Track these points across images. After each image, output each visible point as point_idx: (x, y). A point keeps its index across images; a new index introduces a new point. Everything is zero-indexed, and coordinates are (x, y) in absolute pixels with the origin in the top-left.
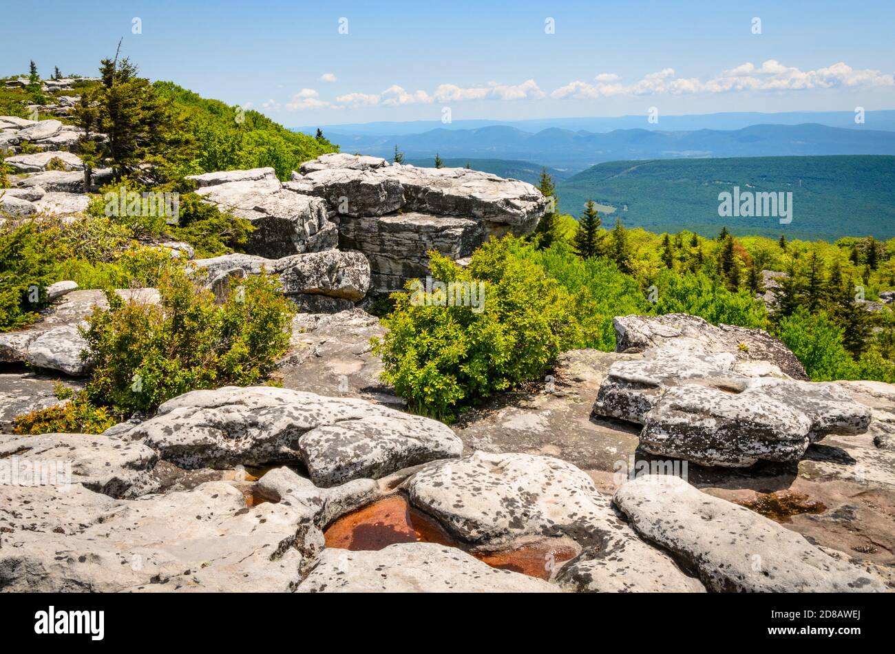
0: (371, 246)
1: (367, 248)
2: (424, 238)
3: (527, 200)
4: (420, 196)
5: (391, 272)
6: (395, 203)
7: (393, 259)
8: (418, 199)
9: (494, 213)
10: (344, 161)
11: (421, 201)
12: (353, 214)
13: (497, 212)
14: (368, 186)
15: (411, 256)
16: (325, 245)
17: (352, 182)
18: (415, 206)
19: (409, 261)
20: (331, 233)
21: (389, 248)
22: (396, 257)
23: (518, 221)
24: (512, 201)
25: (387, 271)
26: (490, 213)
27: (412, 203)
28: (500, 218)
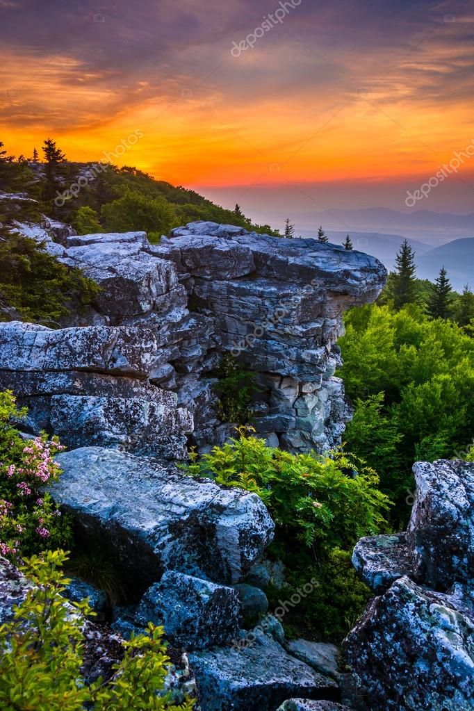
0: (221, 307)
1: (217, 309)
2: (267, 303)
3: (368, 272)
4: (268, 263)
5: (237, 332)
6: (244, 268)
7: (239, 320)
8: (268, 265)
9: (334, 283)
11: (270, 268)
12: (206, 277)
13: (337, 282)
14: (219, 252)
15: (255, 319)
16: (175, 304)
17: (205, 247)
18: (264, 273)
19: (253, 323)
20: (180, 295)
21: (236, 310)
22: (241, 319)
23: (357, 291)
24: (353, 272)
25: (234, 330)
26: (331, 283)
27: (262, 269)
28: (339, 288)
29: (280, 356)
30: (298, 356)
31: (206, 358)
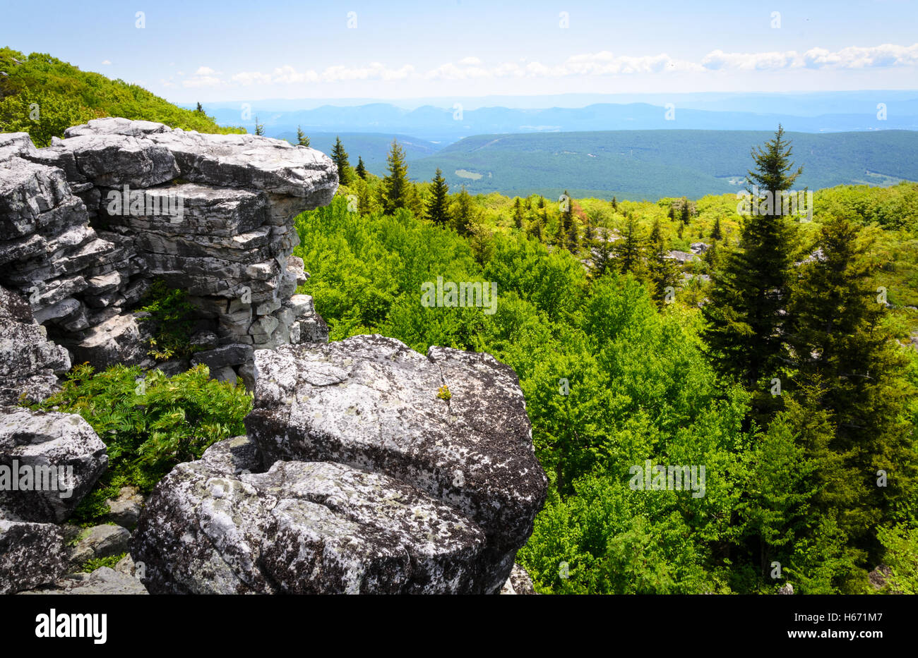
0: (140, 222)
1: (137, 225)
2: (196, 213)
3: (314, 169)
4: (196, 165)
5: (165, 251)
6: (165, 173)
7: (165, 236)
8: (195, 168)
9: (276, 184)
10: (116, 126)
11: (198, 171)
12: (115, 186)
13: (278, 182)
14: (127, 154)
15: (185, 233)
16: (71, 223)
17: (107, 149)
18: (192, 177)
19: (182, 239)
20: (77, 209)
21: (159, 225)
22: (168, 235)
23: (302, 192)
24: (294, 170)
25: (161, 250)
26: (272, 184)
27: (189, 173)
28: (282, 189)
29: (220, 275)
30: (243, 273)
31: (128, 287)
